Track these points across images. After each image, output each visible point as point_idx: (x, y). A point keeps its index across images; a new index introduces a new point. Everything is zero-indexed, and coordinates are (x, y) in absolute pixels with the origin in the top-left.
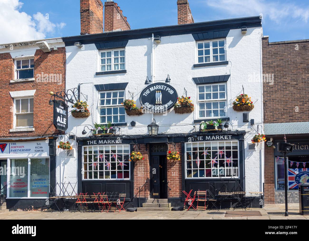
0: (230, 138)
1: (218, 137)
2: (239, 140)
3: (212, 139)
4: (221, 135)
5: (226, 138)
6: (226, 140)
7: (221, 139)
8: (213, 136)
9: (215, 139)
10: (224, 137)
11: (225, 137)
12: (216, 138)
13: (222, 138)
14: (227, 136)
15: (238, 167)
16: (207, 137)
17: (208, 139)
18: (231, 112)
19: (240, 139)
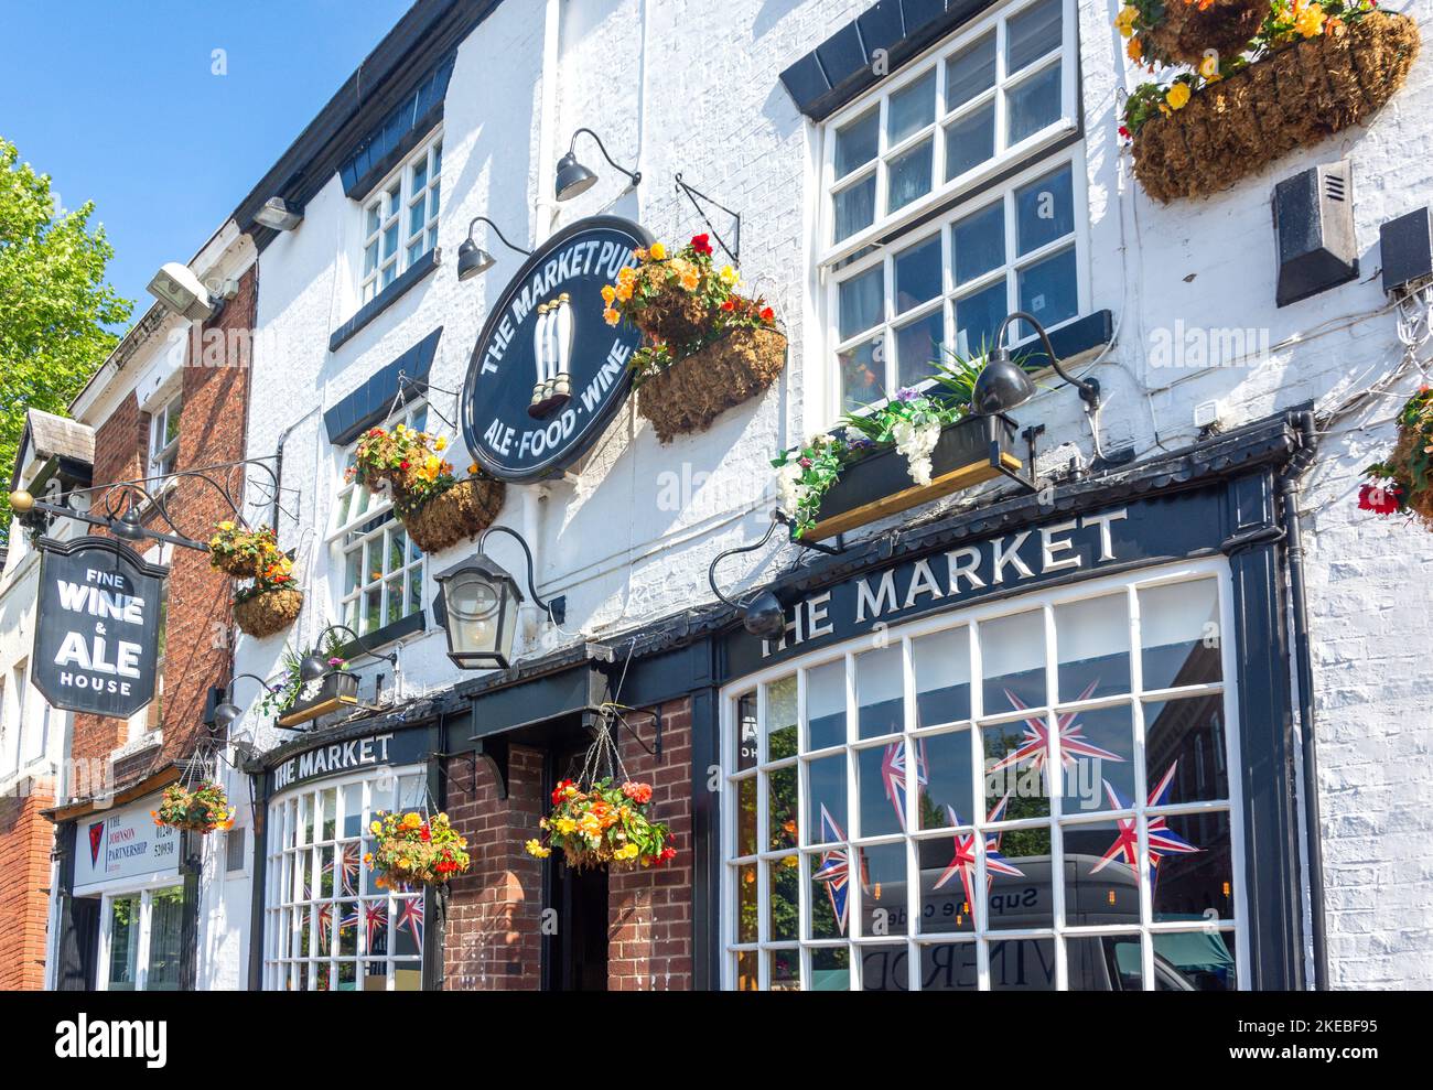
0: (1107, 551)
1: (964, 561)
2: (1226, 552)
3: (910, 601)
4: (996, 535)
5: (1057, 555)
6: (1063, 578)
7: (999, 576)
8: (921, 567)
9: (938, 593)
10: (1032, 553)
11: (1048, 547)
12: (944, 586)
13: (1009, 569)
14: (1072, 525)
15: (1226, 912)
16: (863, 589)
17: (876, 609)
18: (1131, 234)
19: (1235, 538)
